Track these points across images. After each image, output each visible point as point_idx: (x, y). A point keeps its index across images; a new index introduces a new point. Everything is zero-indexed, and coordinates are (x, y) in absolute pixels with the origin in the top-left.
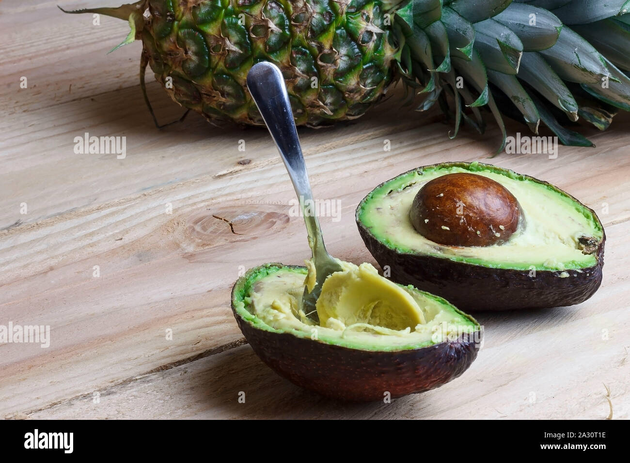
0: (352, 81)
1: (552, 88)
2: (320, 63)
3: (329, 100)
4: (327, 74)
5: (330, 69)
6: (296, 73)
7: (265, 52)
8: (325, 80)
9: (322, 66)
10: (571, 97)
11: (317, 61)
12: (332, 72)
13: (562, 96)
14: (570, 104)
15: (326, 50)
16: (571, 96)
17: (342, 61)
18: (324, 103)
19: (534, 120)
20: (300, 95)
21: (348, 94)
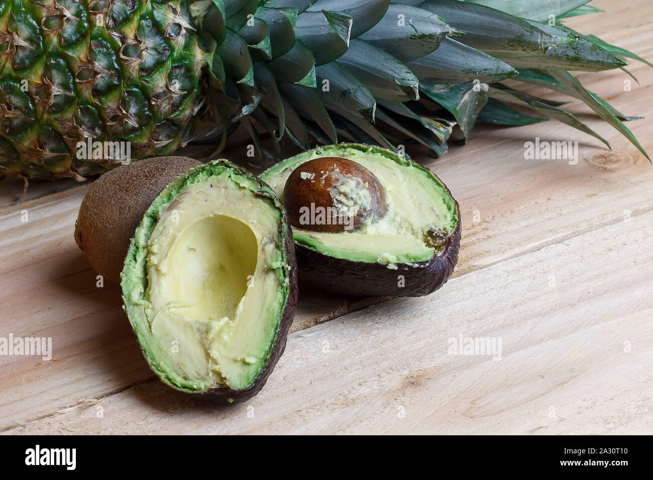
0: (159, 82)
1: (386, 71)
2: (122, 56)
3: (133, 110)
4: (131, 71)
5: (134, 64)
6: (96, 69)
7: (59, 47)
8: (129, 79)
9: (126, 60)
10: (409, 73)
11: (119, 55)
12: (137, 68)
13: (398, 75)
14: (409, 80)
15: (131, 41)
16: (410, 71)
17: (148, 54)
18: (127, 112)
19: (369, 106)
20: (101, 102)
21: (155, 101)
